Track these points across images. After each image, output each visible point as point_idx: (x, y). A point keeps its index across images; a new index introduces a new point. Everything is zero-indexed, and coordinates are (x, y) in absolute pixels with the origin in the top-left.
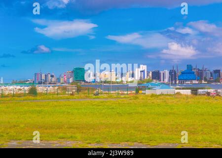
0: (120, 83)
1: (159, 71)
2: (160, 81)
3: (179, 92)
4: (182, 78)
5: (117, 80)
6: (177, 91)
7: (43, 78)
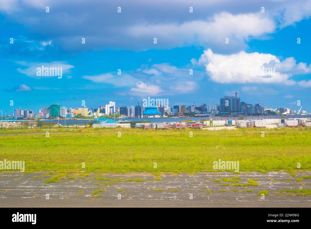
0: (91, 118)
1: (126, 107)
2: (127, 115)
3: (120, 126)
4: (146, 113)
5: (89, 116)
6: (118, 125)
7: (22, 114)
